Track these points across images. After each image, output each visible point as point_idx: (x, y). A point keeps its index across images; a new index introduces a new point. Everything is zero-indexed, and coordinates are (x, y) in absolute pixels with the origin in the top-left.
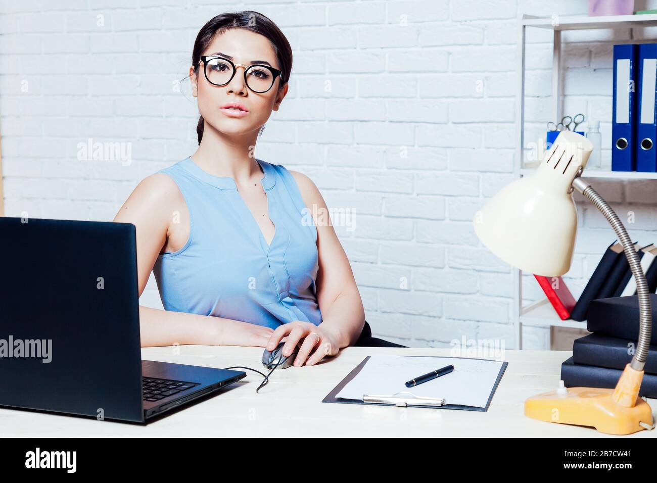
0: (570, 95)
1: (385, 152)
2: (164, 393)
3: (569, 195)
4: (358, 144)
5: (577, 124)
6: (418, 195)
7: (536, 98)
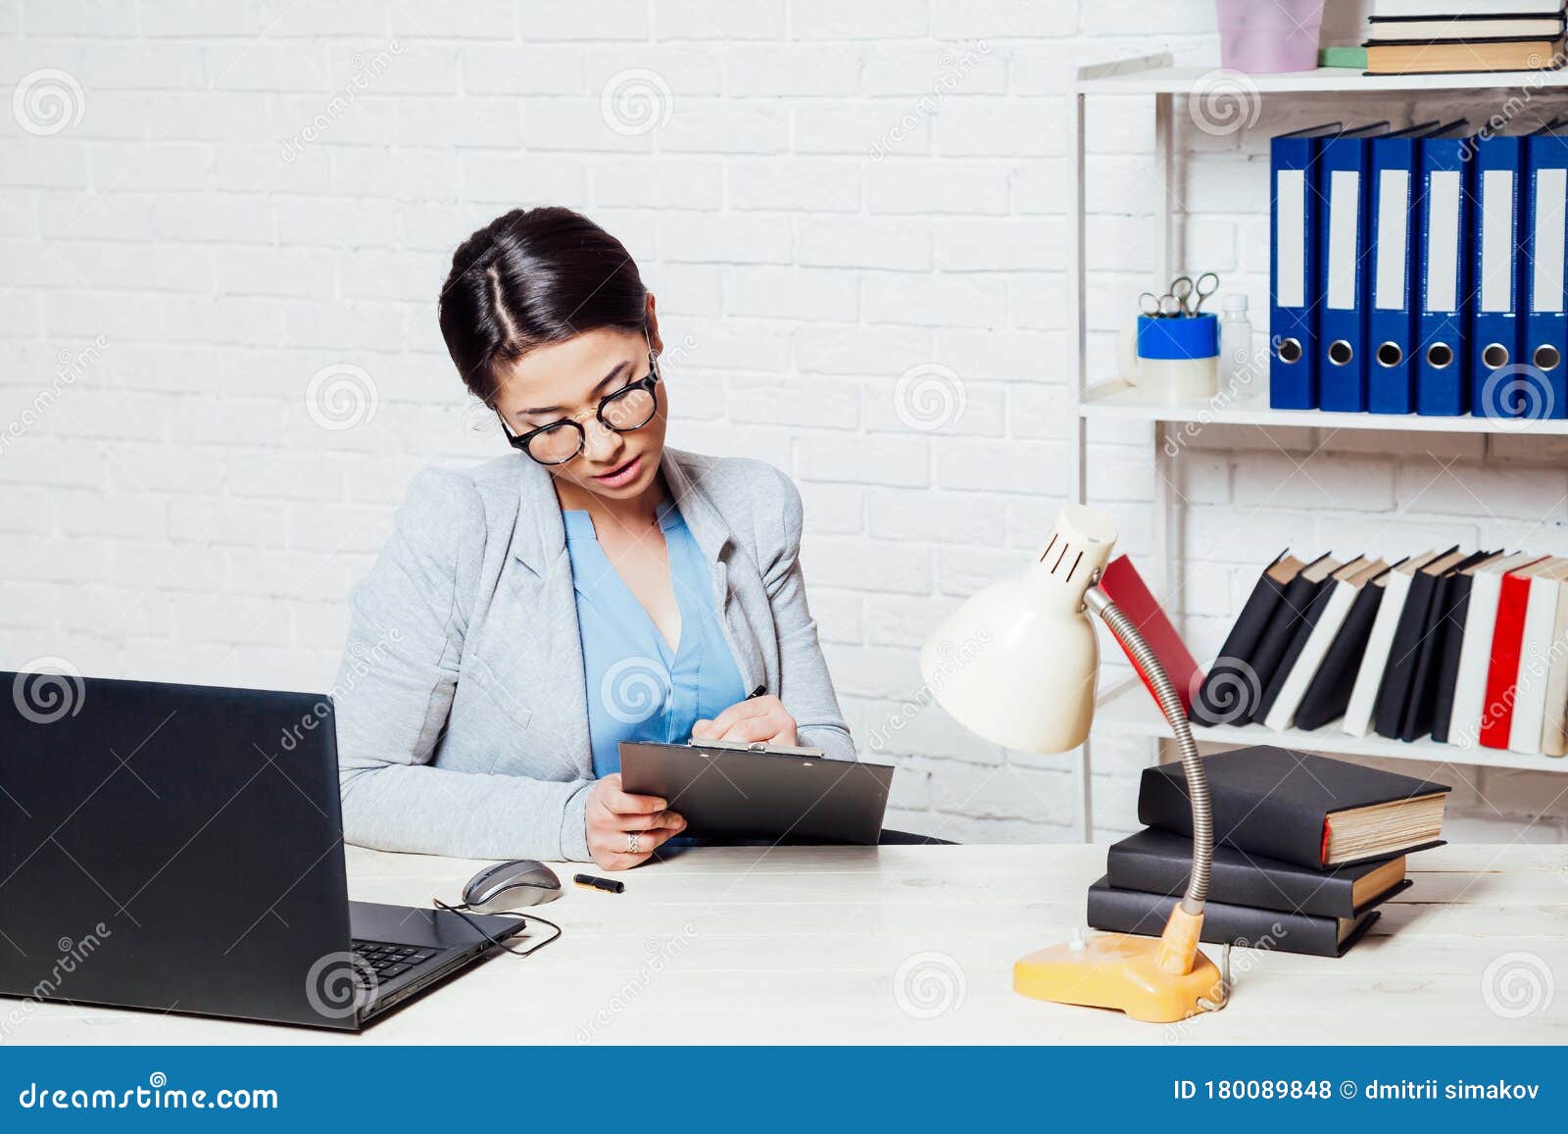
0: (1199, 213)
1: (793, 334)
2: (385, 972)
3: (1080, 615)
4: (731, 316)
5: (1202, 297)
6: (869, 432)
7: (1126, 218)
